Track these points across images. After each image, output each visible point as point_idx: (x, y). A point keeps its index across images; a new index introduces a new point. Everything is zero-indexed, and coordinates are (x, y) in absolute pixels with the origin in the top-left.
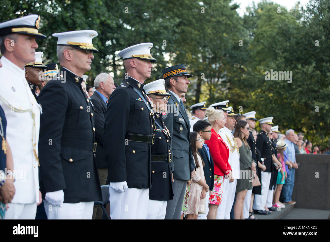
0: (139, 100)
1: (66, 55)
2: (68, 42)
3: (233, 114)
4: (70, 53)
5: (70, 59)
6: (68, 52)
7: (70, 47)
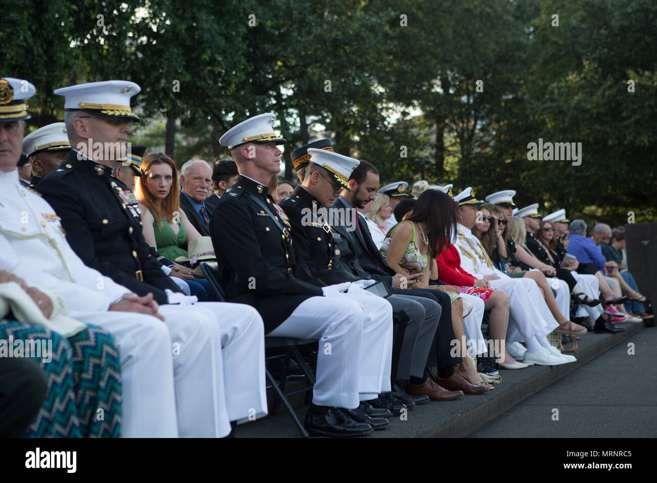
0: (261, 214)
1: (78, 128)
2: (80, 104)
3: (474, 201)
4: (84, 124)
5: (85, 135)
6: (82, 122)
7: (84, 114)
